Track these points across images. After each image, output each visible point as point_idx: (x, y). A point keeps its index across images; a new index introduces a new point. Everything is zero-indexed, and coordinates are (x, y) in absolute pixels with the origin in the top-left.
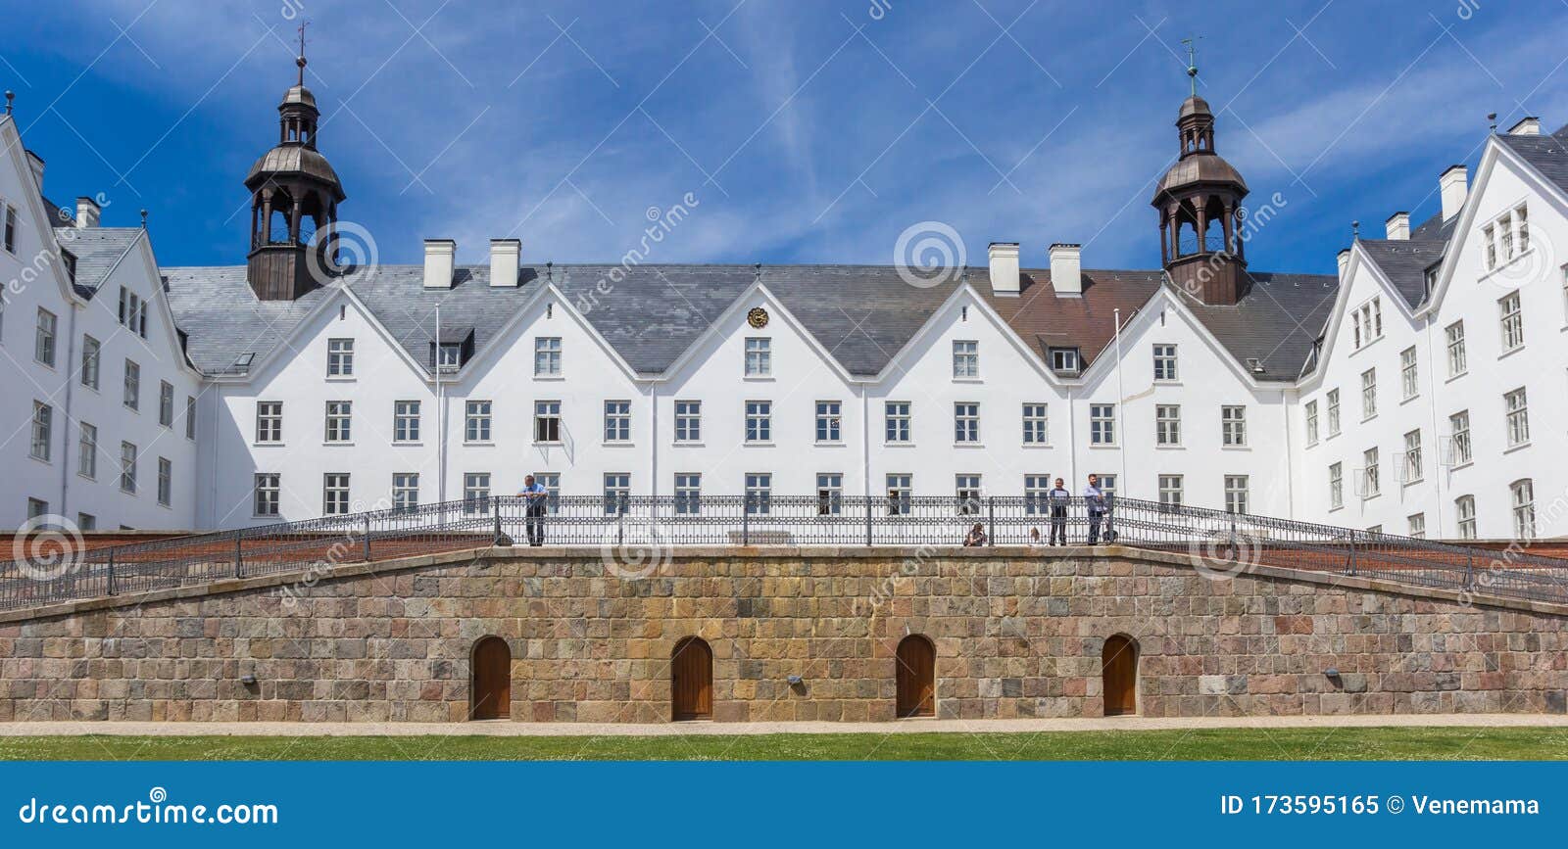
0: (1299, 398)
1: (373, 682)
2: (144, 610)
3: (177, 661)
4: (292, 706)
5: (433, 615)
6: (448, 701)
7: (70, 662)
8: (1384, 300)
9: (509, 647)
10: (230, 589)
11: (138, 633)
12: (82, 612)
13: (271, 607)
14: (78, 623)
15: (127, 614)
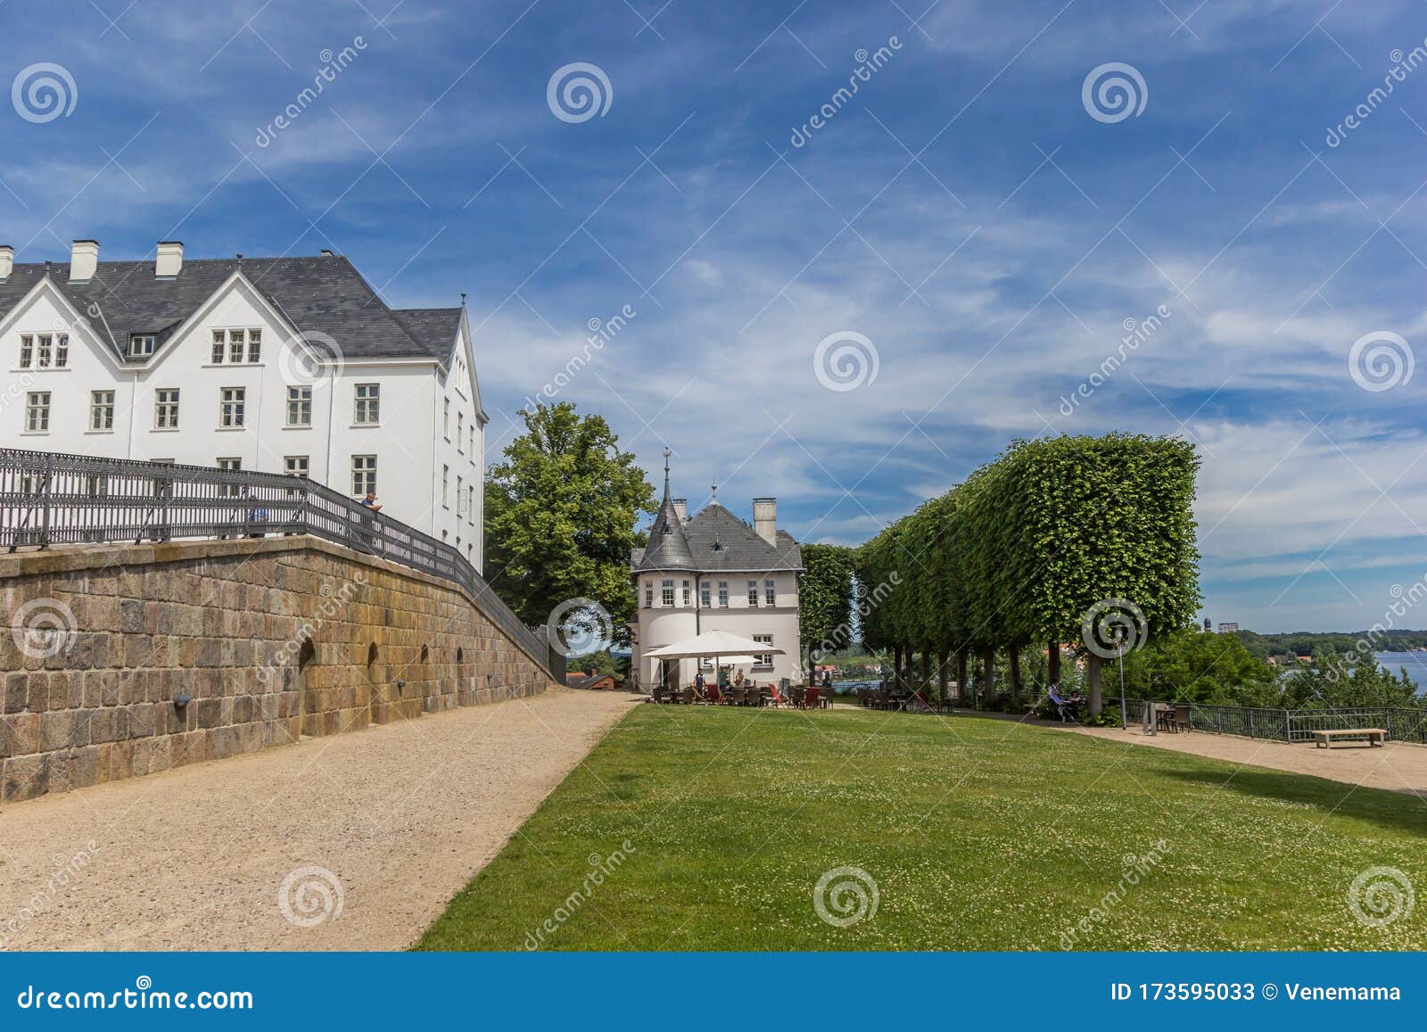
1: (254, 697)
2: (91, 579)
4: (208, 736)
5: (283, 611)
6: (290, 717)
7: (4, 680)
8: (74, 340)
9: (311, 653)
10: (171, 556)
11: (85, 623)
12: (24, 576)
13: (194, 592)
14: (17, 597)
15: (74, 586)
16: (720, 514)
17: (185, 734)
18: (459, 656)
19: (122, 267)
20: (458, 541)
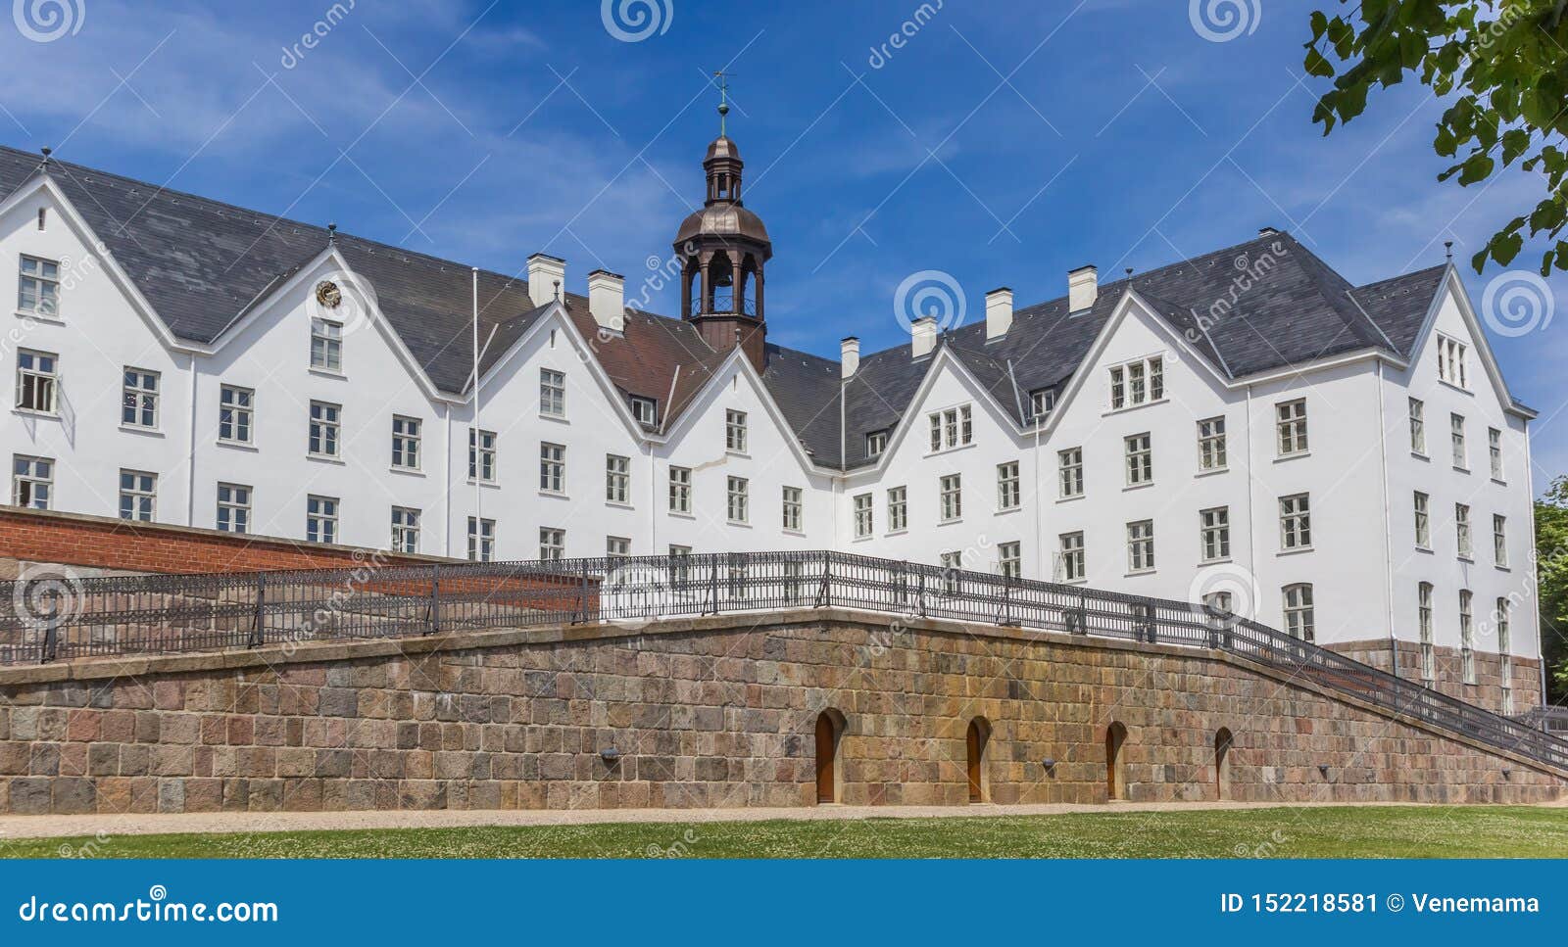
0: (844, 489)
1: (731, 760)
3: (527, 728)
4: (654, 788)
5: (783, 682)
6: (799, 782)
7: (395, 725)
8: (977, 410)
9: (844, 723)
10: (587, 636)
11: (479, 688)
12: (408, 654)
13: (628, 663)
14: (402, 669)
15: (465, 661)
17: (619, 783)
18: (1223, 738)
19: (1038, 310)
20: (1465, 595)
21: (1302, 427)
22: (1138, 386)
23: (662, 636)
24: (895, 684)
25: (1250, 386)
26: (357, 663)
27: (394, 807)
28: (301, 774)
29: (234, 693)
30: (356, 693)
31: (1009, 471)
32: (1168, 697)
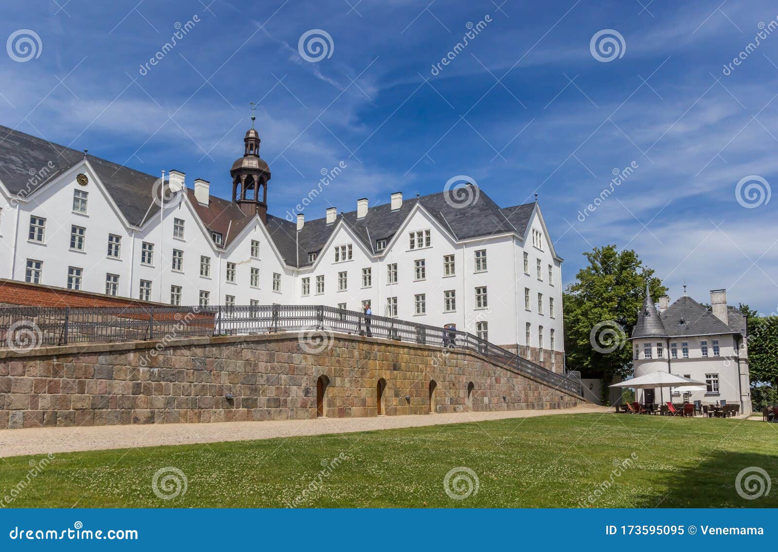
0: (298, 275)
1: (282, 398)
2: (174, 350)
3: (192, 384)
4: (248, 412)
5: (304, 363)
6: (310, 408)
7: (131, 383)
8: (355, 246)
9: (328, 381)
10: (220, 342)
11: (171, 365)
12: (138, 349)
13: (238, 355)
14: (135, 356)
15: (165, 353)
16: (688, 302)
17: (233, 410)
18: (471, 386)
19: (379, 208)
20: (541, 327)
21: (484, 261)
22: (420, 241)
23: (253, 342)
24: (349, 364)
25: (465, 243)
26: (113, 353)
27: (129, 423)
28: (84, 408)
29: (51, 367)
30: (112, 368)
31: (367, 271)
32: (451, 369)
